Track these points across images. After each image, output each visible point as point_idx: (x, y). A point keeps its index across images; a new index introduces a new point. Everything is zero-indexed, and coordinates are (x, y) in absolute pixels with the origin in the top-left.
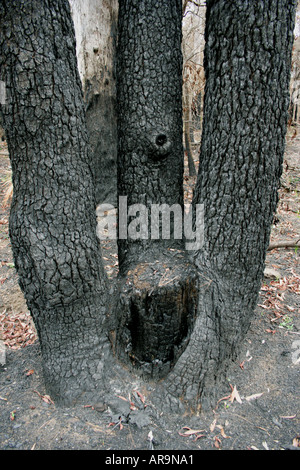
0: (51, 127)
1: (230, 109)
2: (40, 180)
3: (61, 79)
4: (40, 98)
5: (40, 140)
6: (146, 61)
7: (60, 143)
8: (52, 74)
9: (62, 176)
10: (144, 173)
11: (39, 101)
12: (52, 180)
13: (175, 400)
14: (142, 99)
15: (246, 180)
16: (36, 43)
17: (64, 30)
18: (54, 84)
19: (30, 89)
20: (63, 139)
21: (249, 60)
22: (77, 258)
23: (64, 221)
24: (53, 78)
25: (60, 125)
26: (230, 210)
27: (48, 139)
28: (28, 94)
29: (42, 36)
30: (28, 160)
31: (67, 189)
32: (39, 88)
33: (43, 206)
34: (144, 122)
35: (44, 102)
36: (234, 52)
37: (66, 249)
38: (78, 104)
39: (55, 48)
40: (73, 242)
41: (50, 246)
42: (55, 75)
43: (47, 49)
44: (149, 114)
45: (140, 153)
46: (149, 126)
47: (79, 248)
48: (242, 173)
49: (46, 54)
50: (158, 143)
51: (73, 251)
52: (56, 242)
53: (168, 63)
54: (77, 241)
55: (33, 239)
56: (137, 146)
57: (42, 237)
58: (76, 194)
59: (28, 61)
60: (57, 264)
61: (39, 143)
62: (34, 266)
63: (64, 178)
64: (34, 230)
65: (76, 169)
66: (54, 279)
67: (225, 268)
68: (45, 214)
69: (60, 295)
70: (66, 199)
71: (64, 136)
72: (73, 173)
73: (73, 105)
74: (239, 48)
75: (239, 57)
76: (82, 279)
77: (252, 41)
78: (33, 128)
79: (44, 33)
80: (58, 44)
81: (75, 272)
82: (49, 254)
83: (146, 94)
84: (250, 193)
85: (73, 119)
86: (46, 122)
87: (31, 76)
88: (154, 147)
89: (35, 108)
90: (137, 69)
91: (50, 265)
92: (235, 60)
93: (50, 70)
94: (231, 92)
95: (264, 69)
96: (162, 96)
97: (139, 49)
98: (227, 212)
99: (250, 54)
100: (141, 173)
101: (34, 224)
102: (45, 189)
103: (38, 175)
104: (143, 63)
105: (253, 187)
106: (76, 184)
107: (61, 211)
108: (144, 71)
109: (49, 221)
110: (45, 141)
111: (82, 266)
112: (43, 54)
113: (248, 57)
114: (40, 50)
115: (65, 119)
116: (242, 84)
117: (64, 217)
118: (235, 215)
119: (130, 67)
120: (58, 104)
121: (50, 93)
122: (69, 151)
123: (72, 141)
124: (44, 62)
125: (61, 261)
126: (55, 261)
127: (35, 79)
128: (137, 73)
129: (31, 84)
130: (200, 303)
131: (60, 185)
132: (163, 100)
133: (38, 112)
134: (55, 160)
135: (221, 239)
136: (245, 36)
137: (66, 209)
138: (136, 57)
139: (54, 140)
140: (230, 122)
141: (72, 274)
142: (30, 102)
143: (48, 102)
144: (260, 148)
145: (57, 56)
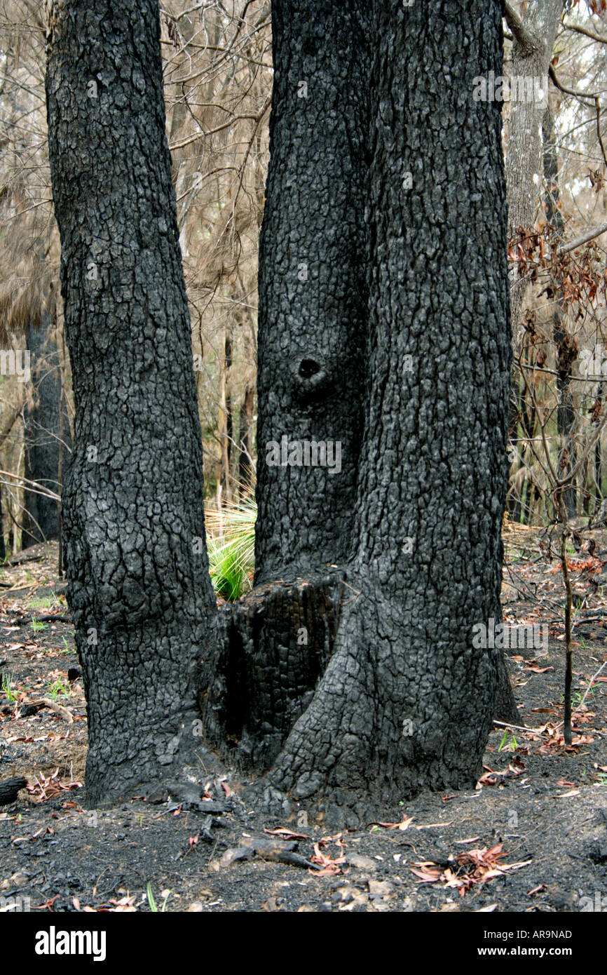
0: (129, 343)
1: (388, 314)
2: (109, 420)
3: (147, 276)
4: (115, 302)
5: (112, 360)
6: (292, 245)
7: (139, 365)
8: (132, 269)
9: (139, 413)
10: (286, 426)
11: (112, 306)
12: (125, 419)
13: (278, 795)
14: (285, 304)
15: (417, 424)
16: (113, 230)
17: (154, 210)
18: (135, 282)
19: (102, 290)
20: (144, 360)
21: (409, 241)
22: (154, 544)
23: (138, 483)
24: (134, 275)
25: (141, 340)
26: (396, 476)
27: (123, 359)
28: (99, 297)
29: (122, 220)
30: (94, 390)
31: (145, 435)
32: (114, 289)
33: (109, 459)
34: (286, 342)
35: (120, 308)
36: (389, 230)
37: (137, 528)
38: (170, 311)
39: (139, 234)
40: (150, 518)
41: (115, 521)
42: (138, 270)
43: (128, 237)
44: (294, 329)
45: (280, 392)
46: (293, 348)
47: (158, 530)
48: (409, 414)
49: (126, 243)
50: (301, 373)
51: (148, 533)
52: (123, 515)
53: (331, 246)
54: (156, 518)
55: (91, 510)
56: (275, 380)
57: (104, 506)
58: (161, 443)
59: (102, 253)
60: (121, 550)
61: (111, 365)
62: (89, 557)
63: (144, 417)
64: (94, 496)
65: (162, 406)
66: (115, 577)
67: (392, 579)
68: (110, 471)
69: (123, 607)
70: (144, 449)
71: (147, 355)
72: (157, 410)
73: (161, 312)
74: (395, 223)
75: (397, 237)
76: (161, 583)
77: (411, 213)
78: (104, 344)
79: (125, 216)
80: (143, 230)
81: (149, 567)
82: (112, 534)
83: (291, 296)
84: (425, 447)
85: (161, 332)
86: (121, 334)
87: (104, 272)
88: (295, 379)
89: (107, 315)
90: (279, 258)
91: (111, 553)
92: (391, 241)
93: (130, 264)
94: (389, 289)
95: (430, 252)
96: (318, 298)
97: (284, 227)
98: (392, 479)
99: (410, 232)
100: (281, 425)
101: (94, 487)
102: (114, 432)
103: (107, 412)
104: (288, 248)
105: (430, 437)
106: (160, 428)
107: (135, 466)
108: (290, 260)
109: (116, 482)
110: (119, 362)
111: (161, 559)
112: (122, 244)
113: (408, 236)
114: (117, 239)
115: (148, 332)
116: (400, 276)
117: (139, 476)
118: (403, 484)
119: (270, 254)
120: (139, 310)
121: (128, 295)
122: (152, 378)
123: (157, 363)
124: (122, 254)
125: (127, 547)
126: (119, 545)
127: (109, 276)
128: (279, 263)
129: (103, 282)
130: (341, 631)
131: (136, 427)
132: (319, 306)
133: (111, 321)
134: (131, 390)
135: (384, 526)
136: (402, 207)
137: (143, 463)
138: (279, 239)
139: (130, 361)
140: (389, 334)
141: (144, 571)
142: (101, 307)
143: (125, 307)
144: (436, 373)
145: (143, 246)
